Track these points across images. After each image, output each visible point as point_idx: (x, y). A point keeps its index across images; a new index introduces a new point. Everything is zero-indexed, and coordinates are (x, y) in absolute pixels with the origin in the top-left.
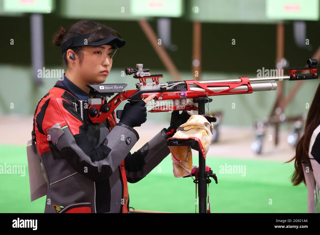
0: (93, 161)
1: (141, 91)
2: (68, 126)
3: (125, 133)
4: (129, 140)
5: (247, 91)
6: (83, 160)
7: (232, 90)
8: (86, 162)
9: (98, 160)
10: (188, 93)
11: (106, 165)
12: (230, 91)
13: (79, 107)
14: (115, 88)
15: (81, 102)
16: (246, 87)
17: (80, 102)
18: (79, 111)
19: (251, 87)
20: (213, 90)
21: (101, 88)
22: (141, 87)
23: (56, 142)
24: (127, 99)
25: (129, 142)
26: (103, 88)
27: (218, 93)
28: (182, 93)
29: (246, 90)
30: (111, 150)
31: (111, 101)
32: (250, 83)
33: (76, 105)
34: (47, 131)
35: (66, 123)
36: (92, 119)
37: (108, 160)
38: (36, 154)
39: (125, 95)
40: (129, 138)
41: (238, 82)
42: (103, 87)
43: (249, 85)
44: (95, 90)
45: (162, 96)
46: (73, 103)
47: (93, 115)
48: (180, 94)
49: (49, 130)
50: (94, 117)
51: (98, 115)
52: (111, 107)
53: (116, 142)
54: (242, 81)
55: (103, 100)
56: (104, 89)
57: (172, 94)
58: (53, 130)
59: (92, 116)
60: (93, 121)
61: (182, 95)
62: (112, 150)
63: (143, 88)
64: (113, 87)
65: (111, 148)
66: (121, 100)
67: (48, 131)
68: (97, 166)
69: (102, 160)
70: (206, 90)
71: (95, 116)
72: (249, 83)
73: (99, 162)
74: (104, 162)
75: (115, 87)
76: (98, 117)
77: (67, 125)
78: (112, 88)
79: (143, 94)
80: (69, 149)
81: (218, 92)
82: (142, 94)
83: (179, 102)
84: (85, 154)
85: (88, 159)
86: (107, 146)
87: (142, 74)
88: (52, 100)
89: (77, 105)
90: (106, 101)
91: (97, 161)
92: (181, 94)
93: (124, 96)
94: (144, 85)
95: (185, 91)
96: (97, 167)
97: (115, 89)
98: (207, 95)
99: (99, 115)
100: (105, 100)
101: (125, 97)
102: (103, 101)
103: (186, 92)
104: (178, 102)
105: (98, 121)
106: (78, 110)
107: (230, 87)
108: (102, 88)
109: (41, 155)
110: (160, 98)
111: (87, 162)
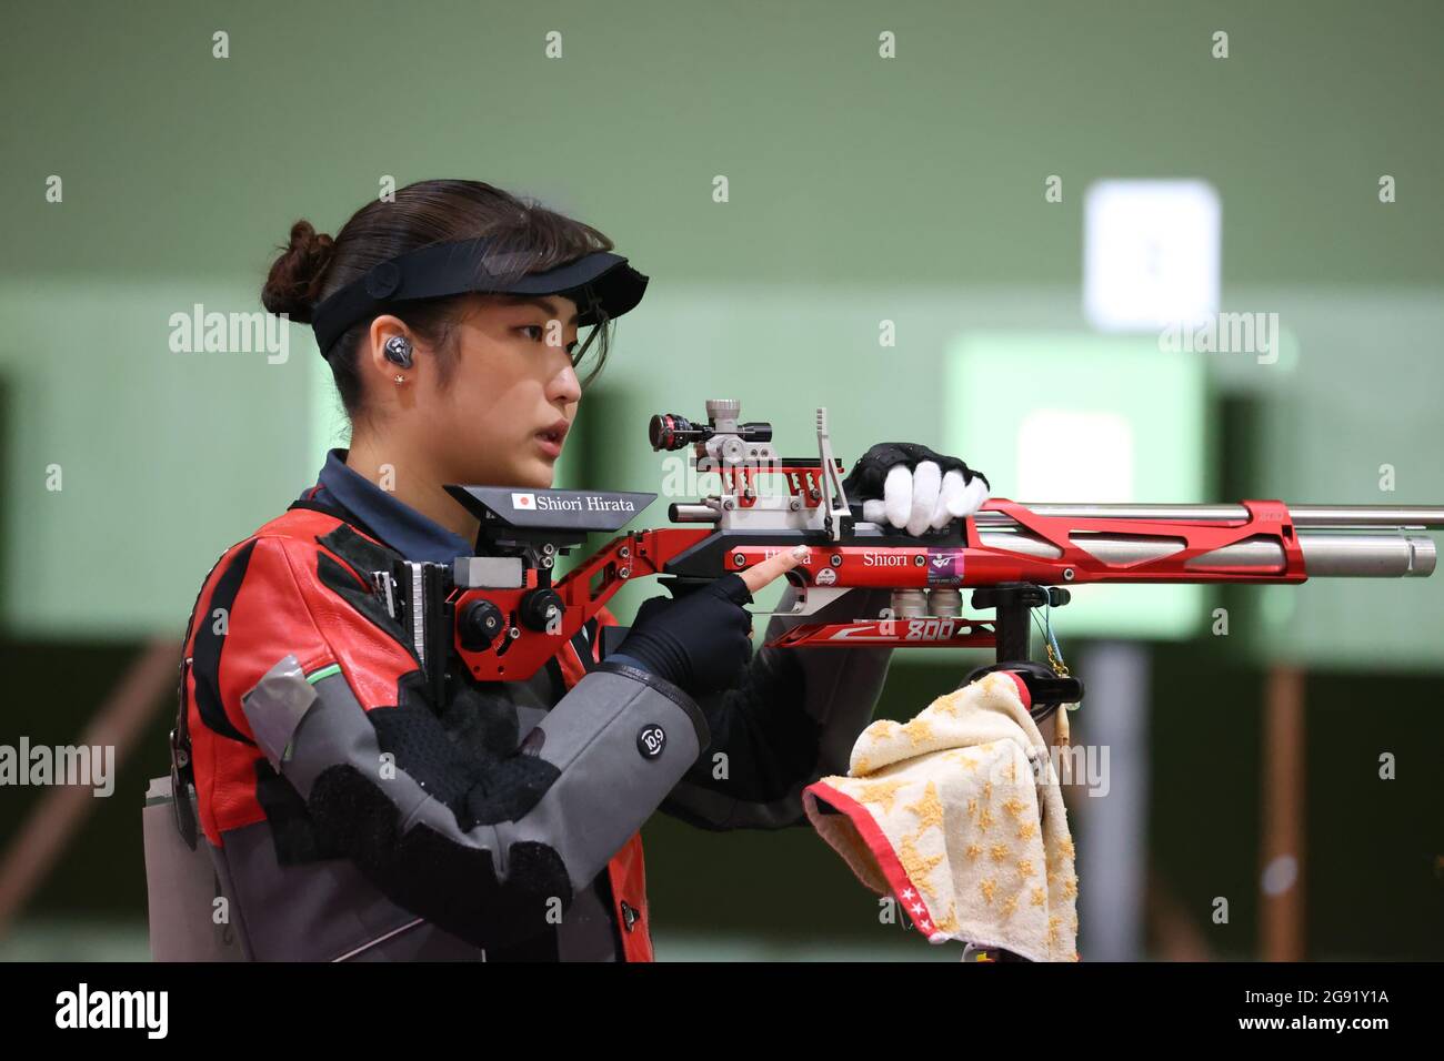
0: (467, 825)
1: (725, 533)
2: (341, 667)
3: (633, 703)
4: (656, 739)
5: (1277, 568)
6: (415, 823)
7: (1199, 559)
8: (432, 830)
9: (494, 820)
10: (968, 559)
11: (532, 845)
12: (1188, 566)
13: (403, 593)
14: (594, 506)
15: (417, 567)
16: (1273, 549)
17: (410, 567)
18: (404, 614)
19: (1300, 551)
20: (1100, 554)
21: (518, 505)
22: (728, 516)
23: (284, 756)
24: (655, 571)
25: (654, 749)
26: (532, 506)
27: (1128, 570)
28: (939, 555)
29: (1275, 565)
30: (559, 773)
31: (573, 577)
32: (1294, 532)
33: (389, 582)
34: (242, 704)
35: (333, 652)
36: (471, 658)
37: (542, 821)
38: (193, 846)
39: (644, 552)
40: (653, 727)
41: (1231, 524)
42: (530, 497)
43: (1287, 539)
44: (492, 512)
45: (833, 567)
46: (377, 573)
47: (480, 639)
48: (928, 561)
49: (249, 696)
50: (484, 649)
51: (500, 644)
52: (570, 603)
53: (586, 742)
54: (1250, 519)
55: (531, 568)
56: (535, 508)
57: (888, 556)
58: (270, 691)
59: (467, 644)
60: (477, 669)
61: (940, 566)
62: (564, 776)
63: (736, 522)
64: (585, 504)
65: (560, 765)
66: (624, 572)
67: (245, 700)
68: (485, 847)
69: (516, 820)
70: (1063, 551)
71: (489, 645)
72: (1287, 531)
73: (495, 829)
74: (526, 831)
75: (592, 501)
76: (500, 652)
77: (338, 663)
78: (576, 506)
79: (738, 550)
80: (346, 774)
81: (1126, 566)
82: (735, 551)
83: (925, 603)
84: (425, 794)
85: (441, 815)
86: (538, 756)
87: (735, 446)
88: (263, 550)
89: (395, 585)
90: (544, 575)
91: (488, 824)
92: (935, 562)
93: (638, 554)
94: (742, 504)
95: (957, 547)
96: (486, 854)
97: (594, 511)
98: (1069, 574)
99: (509, 640)
100: (542, 565)
101: (646, 559)
102: (533, 573)
103: (957, 555)
104: (916, 603)
105: (501, 669)
106: (398, 609)
107: (1186, 546)
108: (524, 501)
109: (215, 847)
110: (822, 573)
111: (436, 829)
